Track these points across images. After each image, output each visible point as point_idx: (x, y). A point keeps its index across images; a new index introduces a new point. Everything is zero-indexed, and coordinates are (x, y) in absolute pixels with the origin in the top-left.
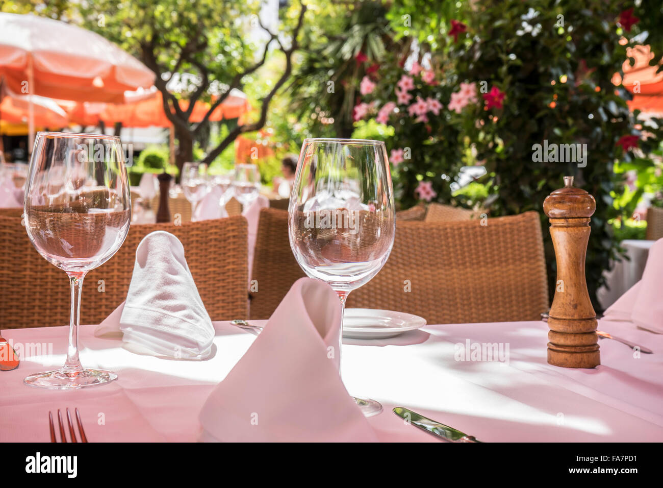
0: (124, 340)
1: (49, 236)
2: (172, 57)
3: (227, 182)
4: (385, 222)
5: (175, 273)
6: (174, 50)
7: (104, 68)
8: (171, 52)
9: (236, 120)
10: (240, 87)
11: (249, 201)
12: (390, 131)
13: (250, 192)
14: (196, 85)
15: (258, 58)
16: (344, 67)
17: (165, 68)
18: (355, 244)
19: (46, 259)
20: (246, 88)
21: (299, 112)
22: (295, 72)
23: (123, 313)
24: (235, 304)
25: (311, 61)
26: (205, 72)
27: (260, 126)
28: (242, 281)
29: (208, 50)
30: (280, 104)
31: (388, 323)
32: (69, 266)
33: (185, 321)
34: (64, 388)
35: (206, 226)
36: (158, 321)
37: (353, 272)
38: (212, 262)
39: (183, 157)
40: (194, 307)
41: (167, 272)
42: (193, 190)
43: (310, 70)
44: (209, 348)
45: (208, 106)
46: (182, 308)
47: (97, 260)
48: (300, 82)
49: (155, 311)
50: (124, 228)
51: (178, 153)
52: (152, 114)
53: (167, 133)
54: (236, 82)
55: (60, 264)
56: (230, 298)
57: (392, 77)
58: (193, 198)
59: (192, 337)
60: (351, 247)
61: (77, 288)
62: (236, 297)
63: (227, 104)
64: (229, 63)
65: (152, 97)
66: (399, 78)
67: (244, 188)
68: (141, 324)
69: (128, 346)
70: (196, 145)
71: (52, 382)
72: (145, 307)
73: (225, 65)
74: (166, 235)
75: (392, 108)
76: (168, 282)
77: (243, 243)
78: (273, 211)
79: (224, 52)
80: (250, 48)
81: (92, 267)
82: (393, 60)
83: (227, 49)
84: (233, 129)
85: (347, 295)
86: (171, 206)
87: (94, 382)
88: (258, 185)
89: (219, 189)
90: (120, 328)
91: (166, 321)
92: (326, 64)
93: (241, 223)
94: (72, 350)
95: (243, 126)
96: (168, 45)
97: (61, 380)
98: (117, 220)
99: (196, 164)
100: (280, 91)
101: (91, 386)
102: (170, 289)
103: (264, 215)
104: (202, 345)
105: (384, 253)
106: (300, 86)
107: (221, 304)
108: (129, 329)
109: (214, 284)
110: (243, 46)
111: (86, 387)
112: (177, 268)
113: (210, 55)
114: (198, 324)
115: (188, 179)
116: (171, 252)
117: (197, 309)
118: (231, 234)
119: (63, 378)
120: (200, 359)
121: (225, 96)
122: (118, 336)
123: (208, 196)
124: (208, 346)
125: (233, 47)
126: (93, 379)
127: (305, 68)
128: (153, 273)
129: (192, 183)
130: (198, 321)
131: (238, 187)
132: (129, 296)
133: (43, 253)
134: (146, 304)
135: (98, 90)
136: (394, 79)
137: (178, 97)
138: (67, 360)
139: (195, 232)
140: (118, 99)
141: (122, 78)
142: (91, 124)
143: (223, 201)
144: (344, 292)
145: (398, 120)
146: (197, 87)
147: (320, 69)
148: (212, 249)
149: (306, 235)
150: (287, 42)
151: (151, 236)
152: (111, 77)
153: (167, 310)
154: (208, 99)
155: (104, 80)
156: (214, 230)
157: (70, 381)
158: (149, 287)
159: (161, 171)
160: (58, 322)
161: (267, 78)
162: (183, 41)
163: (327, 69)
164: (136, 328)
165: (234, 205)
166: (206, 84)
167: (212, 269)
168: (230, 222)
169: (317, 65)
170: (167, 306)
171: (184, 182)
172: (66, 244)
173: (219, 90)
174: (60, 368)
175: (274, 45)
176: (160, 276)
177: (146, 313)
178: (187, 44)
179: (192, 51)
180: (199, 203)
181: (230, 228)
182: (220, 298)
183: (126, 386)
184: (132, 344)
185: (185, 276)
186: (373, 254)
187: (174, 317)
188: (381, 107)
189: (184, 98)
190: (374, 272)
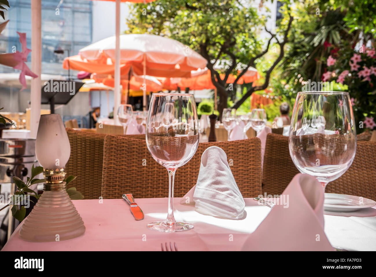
0: (196, 207)
1: (158, 149)
2: (216, 51)
3: (247, 119)
4: (350, 141)
5: (222, 169)
6: (218, 47)
7: (181, 59)
8: (216, 48)
9: (251, 84)
10: (254, 65)
11: (260, 129)
12: (346, 87)
13: (260, 124)
14: (229, 65)
15: (264, 48)
16: (316, 51)
17: (213, 57)
18: (330, 154)
19: (156, 161)
20: (257, 66)
21: (287, 78)
22: (285, 55)
23: (195, 191)
24: (254, 188)
25: (295, 48)
26: (234, 58)
27: (265, 87)
28: (258, 175)
29: (236, 46)
30: (276, 74)
31: (350, 203)
32: (168, 165)
33: (229, 197)
34: (167, 231)
35: (237, 144)
36: (214, 196)
37: (329, 171)
38: (241, 164)
39: (222, 106)
40: (233, 189)
41: (218, 169)
42: (228, 123)
43: (295, 53)
44: (242, 213)
45: (235, 77)
46: (226, 189)
47: (182, 162)
48: (289, 61)
49: (212, 191)
50: (196, 144)
51: (219, 103)
52: (205, 82)
53: (213, 93)
54: (251, 63)
55: (163, 164)
56: (252, 184)
57: (347, 55)
58: (228, 128)
59: (232, 206)
60: (328, 156)
61: (172, 177)
62: (255, 184)
63: (246, 75)
64: (247, 52)
65: (205, 73)
66: (352, 55)
67: (257, 122)
68: (204, 198)
69: (198, 210)
70: (229, 98)
71: (161, 228)
72: (207, 188)
73: (245, 53)
74: (217, 148)
75: (347, 74)
76: (219, 175)
77: (259, 153)
78: (275, 135)
79: (245, 46)
80: (260, 43)
81: (179, 166)
82: (347, 45)
83: (247, 44)
84: (249, 89)
85: (326, 185)
86: (216, 133)
87: (181, 229)
88: (265, 120)
89: (243, 123)
90: (194, 200)
91: (218, 196)
92: (304, 49)
93: (257, 142)
94: (170, 211)
95: (255, 87)
96: (214, 44)
97: (165, 227)
98: (192, 140)
99: (229, 109)
100: (277, 67)
101: (180, 231)
102: (220, 178)
103: (269, 137)
104: (238, 211)
105: (349, 159)
106: (289, 63)
107: (246, 188)
108: (198, 200)
109: (242, 177)
110: (255, 42)
111: (178, 231)
112: (223, 167)
113: (237, 48)
114: (236, 199)
115: (226, 118)
116: (220, 158)
117: (235, 191)
118: (251, 148)
119: (166, 226)
120: (237, 219)
121: (245, 71)
122: (193, 204)
123: (237, 126)
124: (242, 211)
125: (250, 43)
126: (181, 227)
127: (292, 52)
128: (210, 169)
129: (228, 120)
130: (236, 197)
131: (253, 122)
132: (198, 182)
133: (155, 158)
134: (207, 187)
135: (178, 71)
136: (349, 56)
137: (219, 72)
138: (168, 216)
139: (231, 147)
140: (187, 75)
141: (190, 63)
142: (174, 89)
143: (245, 129)
144: (324, 183)
145: (351, 81)
146: (230, 66)
147: (301, 52)
148: (241, 157)
149: (299, 148)
150: (281, 39)
151: (209, 149)
152: (184, 64)
153: (219, 190)
154: (235, 73)
155: (180, 65)
156: (241, 146)
157: (169, 227)
158: (208, 177)
159: (211, 113)
160: (160, 195)
161: (269, 59)
162: (222, 42)
163: (305, 52)
164: (202, 200)
165: (252, 132)
166: (234, 65)
167: (241, 168)
168: (251, 141)
169: (299, 50)
170: (218, 188)
171: (224, 120)
172: (166, 153)
173: (242, 67)
174: (164, 220)
175: (274, 41)
176: (214, 171)
177: (208, 192)
178: (224, 43)
179: (227, 47)
180: (231, 131)
181: (251, 145)
182: (246, 184)
183: (199, 232)
184: (200, 209)
185: (228, 172)
186: (342, 160)
187: (223, 194)
188: (339, 73)
189: (222, 73)
190: (343, 171)
